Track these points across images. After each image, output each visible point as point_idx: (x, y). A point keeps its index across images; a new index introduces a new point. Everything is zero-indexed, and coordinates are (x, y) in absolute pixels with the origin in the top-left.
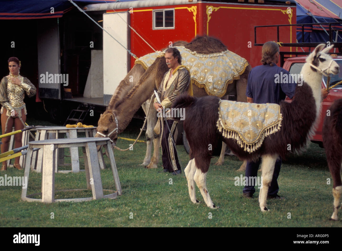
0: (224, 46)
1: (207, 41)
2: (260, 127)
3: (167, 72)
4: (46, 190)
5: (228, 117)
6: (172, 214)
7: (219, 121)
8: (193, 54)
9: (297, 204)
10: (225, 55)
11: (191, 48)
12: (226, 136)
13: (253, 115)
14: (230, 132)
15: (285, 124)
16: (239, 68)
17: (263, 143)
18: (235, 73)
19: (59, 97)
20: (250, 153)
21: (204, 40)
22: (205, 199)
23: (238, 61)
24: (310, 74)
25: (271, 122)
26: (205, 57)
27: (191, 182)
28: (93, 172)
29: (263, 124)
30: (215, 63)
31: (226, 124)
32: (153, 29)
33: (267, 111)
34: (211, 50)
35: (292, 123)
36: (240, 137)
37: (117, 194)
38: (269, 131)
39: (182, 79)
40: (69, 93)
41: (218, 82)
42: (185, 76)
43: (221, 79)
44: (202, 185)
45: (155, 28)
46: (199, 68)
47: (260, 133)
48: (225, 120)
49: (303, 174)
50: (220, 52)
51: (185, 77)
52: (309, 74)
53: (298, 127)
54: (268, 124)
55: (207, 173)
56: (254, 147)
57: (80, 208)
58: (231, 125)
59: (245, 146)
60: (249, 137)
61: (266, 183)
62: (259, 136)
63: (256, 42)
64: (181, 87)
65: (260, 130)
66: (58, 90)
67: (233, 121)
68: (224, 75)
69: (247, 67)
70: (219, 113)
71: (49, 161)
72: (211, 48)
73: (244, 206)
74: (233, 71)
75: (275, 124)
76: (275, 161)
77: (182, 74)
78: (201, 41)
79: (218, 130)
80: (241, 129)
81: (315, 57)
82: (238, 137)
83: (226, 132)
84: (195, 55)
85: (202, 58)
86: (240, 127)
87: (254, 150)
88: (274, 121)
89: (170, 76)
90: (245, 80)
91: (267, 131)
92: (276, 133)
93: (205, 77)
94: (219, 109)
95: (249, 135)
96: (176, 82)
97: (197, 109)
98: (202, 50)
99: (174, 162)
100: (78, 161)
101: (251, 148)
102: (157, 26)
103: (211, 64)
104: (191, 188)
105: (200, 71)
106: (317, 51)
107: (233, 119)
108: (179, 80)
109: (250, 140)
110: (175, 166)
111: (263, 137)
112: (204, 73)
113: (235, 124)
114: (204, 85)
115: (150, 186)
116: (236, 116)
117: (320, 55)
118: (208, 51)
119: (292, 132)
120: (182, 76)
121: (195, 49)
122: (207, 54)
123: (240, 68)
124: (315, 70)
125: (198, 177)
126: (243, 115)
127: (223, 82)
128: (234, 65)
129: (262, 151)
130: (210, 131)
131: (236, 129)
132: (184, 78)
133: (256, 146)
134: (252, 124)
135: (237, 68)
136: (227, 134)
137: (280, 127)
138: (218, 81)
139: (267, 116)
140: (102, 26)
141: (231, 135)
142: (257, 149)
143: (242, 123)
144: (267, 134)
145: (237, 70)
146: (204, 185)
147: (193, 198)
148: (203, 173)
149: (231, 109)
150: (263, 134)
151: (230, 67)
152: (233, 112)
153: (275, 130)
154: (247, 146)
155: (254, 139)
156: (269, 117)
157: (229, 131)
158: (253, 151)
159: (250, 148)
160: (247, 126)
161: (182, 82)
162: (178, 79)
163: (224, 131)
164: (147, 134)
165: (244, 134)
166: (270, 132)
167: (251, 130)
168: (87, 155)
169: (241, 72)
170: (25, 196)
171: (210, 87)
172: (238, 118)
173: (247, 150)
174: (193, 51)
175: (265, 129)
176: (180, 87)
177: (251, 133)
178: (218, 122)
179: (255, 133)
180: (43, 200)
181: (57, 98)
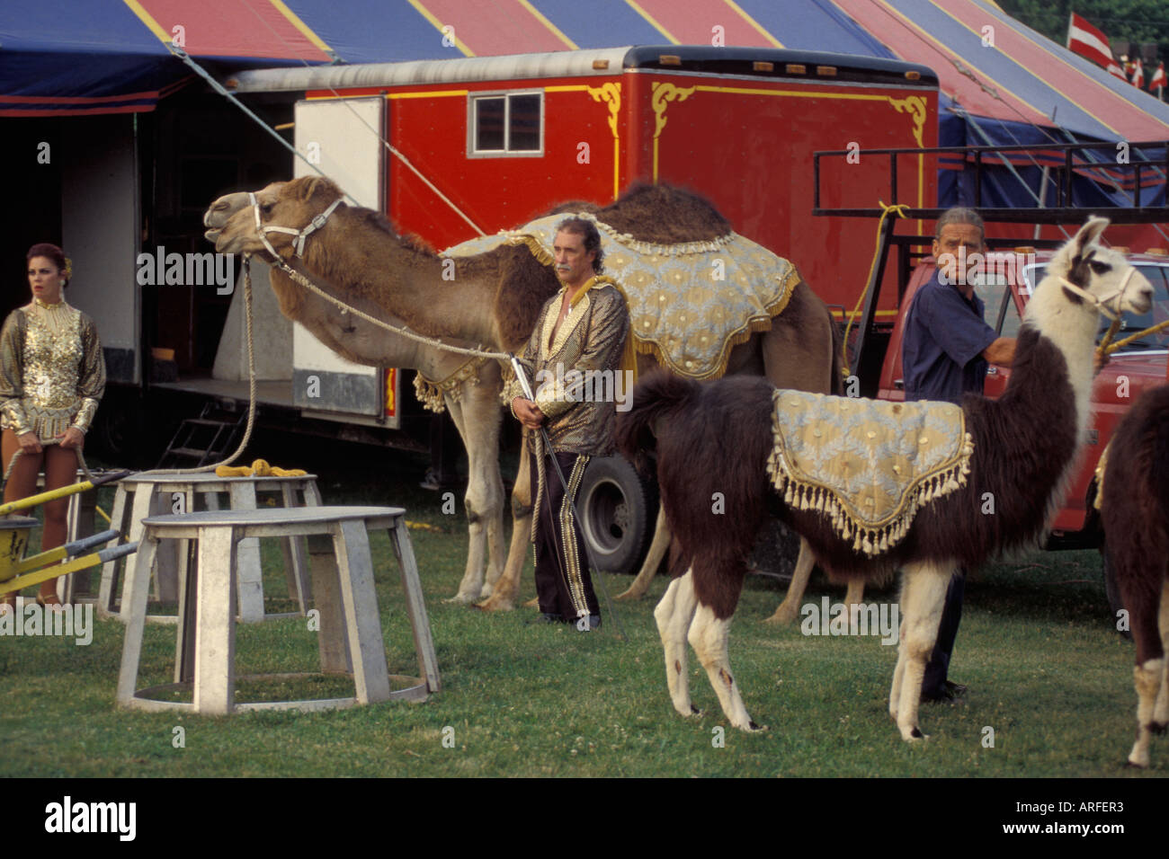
0: (722, 221)
1: (668, 201)
2: (902, 477)
3: (551, 300)
4: (206, 674)
5: (802, 443)
6: (630, 747)
7: (776, 456)
8: (622, 243)
9: (1010, 719)
10: (724, 250)
11: (616, 221)
12: (795, 504)
13: (883, 439)
14: (810, 490)
15: (982, 463)
16: (771, 294)
17: (912, 524)
18: (756, 308)
19: (137, 378)
20: (870, 557)
21: (660, 197)
22: (724, 704)
23: (768, 269)
24: (1059, 312)
25: (938, 458)
26: (661, 255)
27: (674, 648)
28: (357, 615)
29: (912, 466)
30: (693, 274)
31: (795, 463)
32: (469, 156)
33: (923, 427)
34: (681, 232)
35: (1001, 461)
36: (840, 507)
37: (425, 688)
38: (931, 487)
39: (605, 320)
40: (167, 362)
41: (700, 337)
42: (613, 308)
43: (712, 329)
44: (715, 658)
45: (474, 152)
46: (641, 290)
47: (904, 495)
48: (793, 453)
49: (978, 632)
50: (708, 239)
51: (614, 312)
52: (1057, 310)
53: (1019, 475)
54: (929, 466)
55: (732, 618)
56: (884, 539)
57: (327, 729)
58: (813, 467)
59: (858, 534)
60: (869, 506)
61: (918, 652)
62: (902, 504)
63: (818, 204)
64: (602, 346)
65: (903, 485)
66: (131, 353)
67: (818, 457)
68: (719, 315)
69: (796, 288)
70: (774, 430)
71: (217, 580)
72: (682, 225)
73: (846, 724)
74: (751, 304)
75: (950, 465)
76: (947, 583)
77: (604, 303)
78: (649, 202)
79: (774, 484)
80: (845, 482)
81: (1077, 260)
82: (834, 507)
83: (797, 491)
84: (630, 246)
85: (651, 256)
86: (841, 474)
87: (884, 547)
88: (948, 455)
89: (564, 311)
90: (789, 332)
91: (926, 489)
92: (954, 493)
93: (658, 318)
94: (774, 416)
95: (869, 501)
96: (584, 330)
97: (705, 418)
98: (652, 231)
99: (577, 590)
100: (258, 587)
101: (876, 541)
102: (481, 146)
103: (678, 277)
104: (673, 666)
105: (641, 299)
106: (1085, 240)
107: (818, 449)
108: (593, 322)
109: (872, 517)
110: (580, 602)
111: (913, 506)
112: (654, 307)
113: (827, 465)
114: (654, 344)
115: (520, 665)
116: (827, 441)
117: (1093, 253)
118: (671, 234)
119: (1002, 491)
120: (603, 310)
121: (628, 225)
122: (669, 243)
123: (775, 294)
124: (1076, 299)
125: (703, 632)
126: (850, 436)
127: (717, 336)
128: (755, 282)
129: (909, 551)
130: (746, 486)
131: (830, 480)
132: (608, 317)
133: (891, 535)
134: (880, 465)
135: (764, 292)
136: (800, 496)
137: (967, 476)
138: (701, 333)
139: (923, 440)
140: (292, 141)
141: (813, 498)
142: (892, 544)
143: (847, 464)
144: (925, 497)
145: (763, 299)
146: (720, 657)
147: (680, 701)
148: (718, 621)
149: (811, 417)
150: (911, 498)
151: (741, 291)
152: (817, 426)
153: (951, 485)
154: (863, 534)
155: (886, 513)
156: (930, 445)
157: (806, 486)
158: (882, 551)
159: (871, 540)
160: (863, 473)
161: (604, 329)
162: (590, 320)
163: (789, 487)
164: (469, 501)
165: (855, 499)
166: (933, 490)
167: (876, 483)
168: (338, 562)
169: (778, 306)
170: (132, 693)
171: (674, 354)
172: (835, 446)
173: (862, 548)
174: (621, 232)
175: (919, 481)
176: (598, 344)
177: (876, 494)
178: (771, 460)
179: (889, 495)
180: (196, 706)
181: (126, 381)
